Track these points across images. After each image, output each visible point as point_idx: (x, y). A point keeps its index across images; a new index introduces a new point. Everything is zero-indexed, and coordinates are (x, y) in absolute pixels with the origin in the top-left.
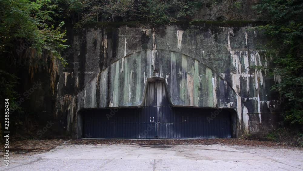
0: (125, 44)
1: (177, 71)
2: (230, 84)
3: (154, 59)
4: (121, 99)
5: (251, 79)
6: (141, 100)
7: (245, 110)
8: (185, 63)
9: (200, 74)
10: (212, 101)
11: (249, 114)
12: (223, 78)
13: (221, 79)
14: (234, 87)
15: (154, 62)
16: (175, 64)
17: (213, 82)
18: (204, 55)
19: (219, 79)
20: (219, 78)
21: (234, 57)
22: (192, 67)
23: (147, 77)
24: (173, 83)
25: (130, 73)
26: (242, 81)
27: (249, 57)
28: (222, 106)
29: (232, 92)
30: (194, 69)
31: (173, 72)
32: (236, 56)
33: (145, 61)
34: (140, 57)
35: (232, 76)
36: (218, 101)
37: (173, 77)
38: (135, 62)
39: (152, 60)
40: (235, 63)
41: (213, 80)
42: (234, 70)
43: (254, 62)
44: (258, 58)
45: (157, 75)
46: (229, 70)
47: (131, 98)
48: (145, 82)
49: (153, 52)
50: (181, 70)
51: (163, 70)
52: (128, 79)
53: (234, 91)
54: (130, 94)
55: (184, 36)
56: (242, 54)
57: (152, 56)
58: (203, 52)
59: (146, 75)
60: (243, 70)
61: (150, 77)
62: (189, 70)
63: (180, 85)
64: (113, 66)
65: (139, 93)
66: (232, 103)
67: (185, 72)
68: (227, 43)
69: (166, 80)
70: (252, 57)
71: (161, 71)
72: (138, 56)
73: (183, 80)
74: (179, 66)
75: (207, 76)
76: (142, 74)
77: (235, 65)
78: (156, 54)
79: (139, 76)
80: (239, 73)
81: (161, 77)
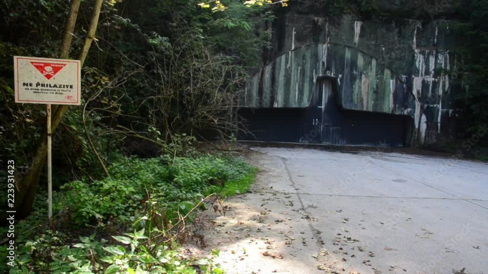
0: (293, 35)
1: (352, 70)
2: (410, 88)
3: (326, 55)
4: (286, 99)
5: (434, 83)
6: (308, 101)
7: (424, 118)
8: (360, 61)
9: (377, 75)
10: (388, 106)
11: (427, 122)
12: (403, 80)
13: (401, 81)
14: (415, 92)
15: (325, 58)
16: (350, 62)
17: (391, 84)
18: (384, 53)
19: (399, 82)
20: (398, 80)
21: (418, 57)
22: (369, 66)
23: (317, 75)
24: (346, 84)
25: (298, 69)
26: (425, 84)
27: (437, 58)
28: (398, 113)
29: (412, 98)
30: (371, 69)
31: (346, 71)
32: (421, 56)
33: (316, 57)
34: (309, 51)
35: (413, 78)
36: (395, 106)
37: (347, 77)
38: (304, 57)
39: (323, 56)
40: (419, 64)
41: (391, 83)
42: (417, 72)
43: (442, 64)
44: (447, 59)
45: (328, 74)
46: (412, 71)
47: (298, 99)
48: (315, 80)
49: (325, 46)
50: (356, 70)
51: (336, 68)
52: (295, 77)
53: (413, 95)
54: (297, 93)
55: (362, 28)
56: (429, 54)
57: (324, 50)
58: (384, 49)
59: (316, 73)
60: (427, 73)
61: (321, 75)
62: (365, 69)
63: (354, 86)
64: (278, 60)
65: (307, 93)
66: (409, 110)
67: (360, 72)
68: (413, 39)
69: (339, 80)
70: (440, 57)
71: (333, 70)
72: (307, 50)
73: (358, 81)
74: (353, 64)
75: (385, 77)
76: (312, 71)
77: (419, 66)
78: (328, 49)
79: (308, 73)
80: (422, 76)
81: (332, 75)
